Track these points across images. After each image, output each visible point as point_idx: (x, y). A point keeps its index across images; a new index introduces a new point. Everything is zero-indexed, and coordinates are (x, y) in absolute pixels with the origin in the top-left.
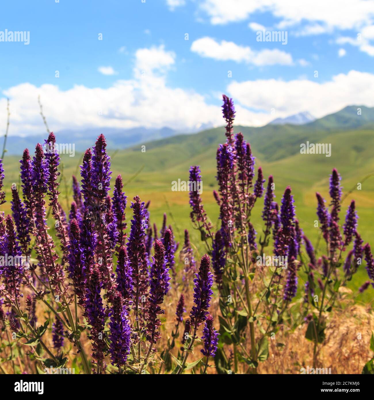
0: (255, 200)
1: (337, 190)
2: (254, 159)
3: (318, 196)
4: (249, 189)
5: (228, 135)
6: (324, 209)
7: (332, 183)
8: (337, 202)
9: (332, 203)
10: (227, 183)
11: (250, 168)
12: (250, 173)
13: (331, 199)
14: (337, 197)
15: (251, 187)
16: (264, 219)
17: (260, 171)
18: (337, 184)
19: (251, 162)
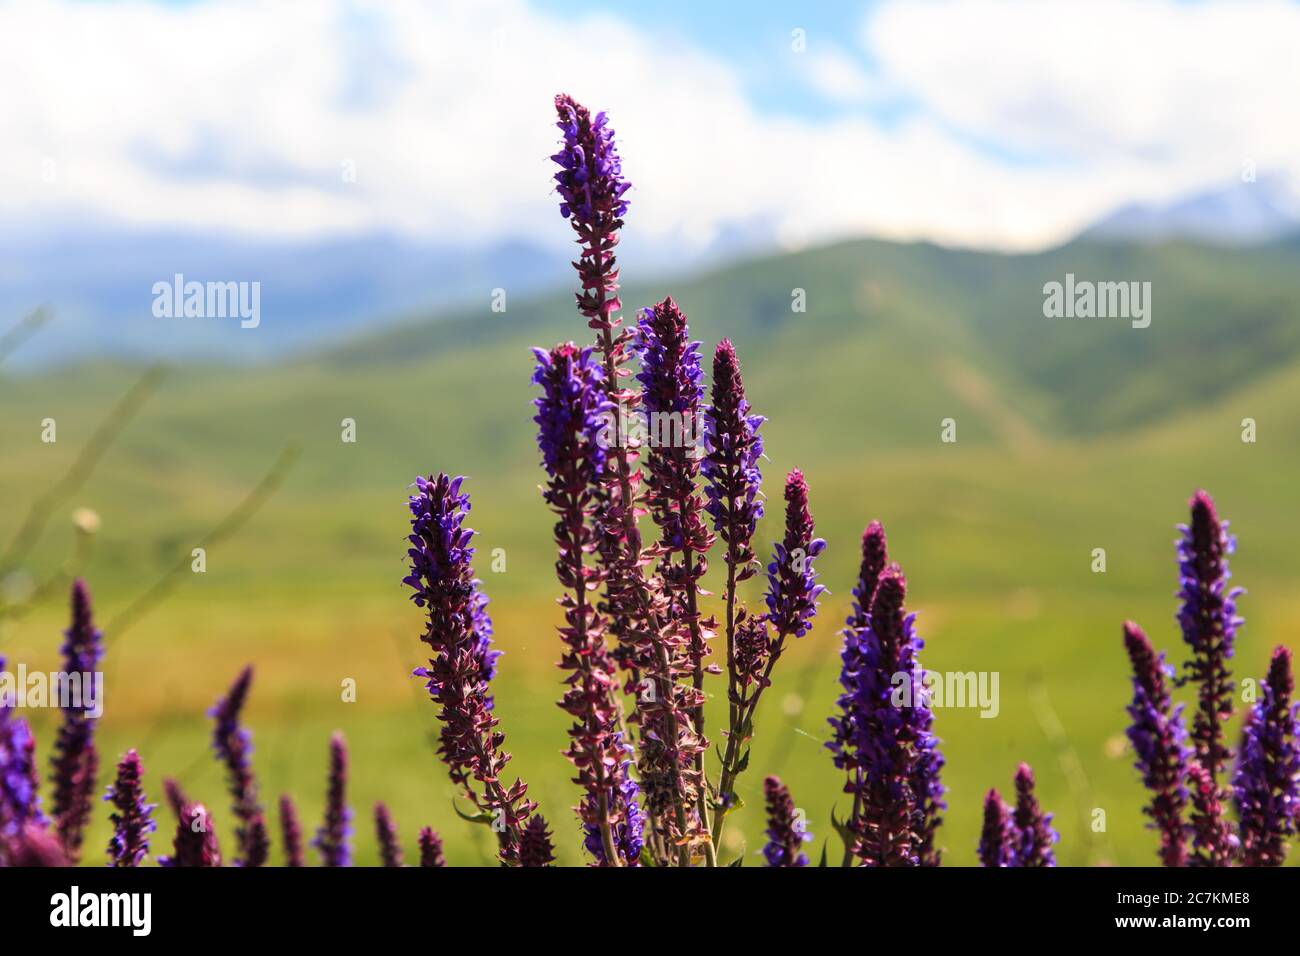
0: (775, 649)
1: (1215, 602)
2: (756, 424)
3: (1135, 645)
4: (741, 587)
5: (595, 307)
6: (1164, 711)
7: (1186, 569)
8: (1218, 664)
9: (1189, 672)
10: (579, 552)
11: (741, 474)
12: (740, 502)
13: (1187, 653)
14: (1215, 642)
15: (745, 575)
16: (842, 761)
17: (795, 494)
18: (1217, 572)
19: (741, 444)
